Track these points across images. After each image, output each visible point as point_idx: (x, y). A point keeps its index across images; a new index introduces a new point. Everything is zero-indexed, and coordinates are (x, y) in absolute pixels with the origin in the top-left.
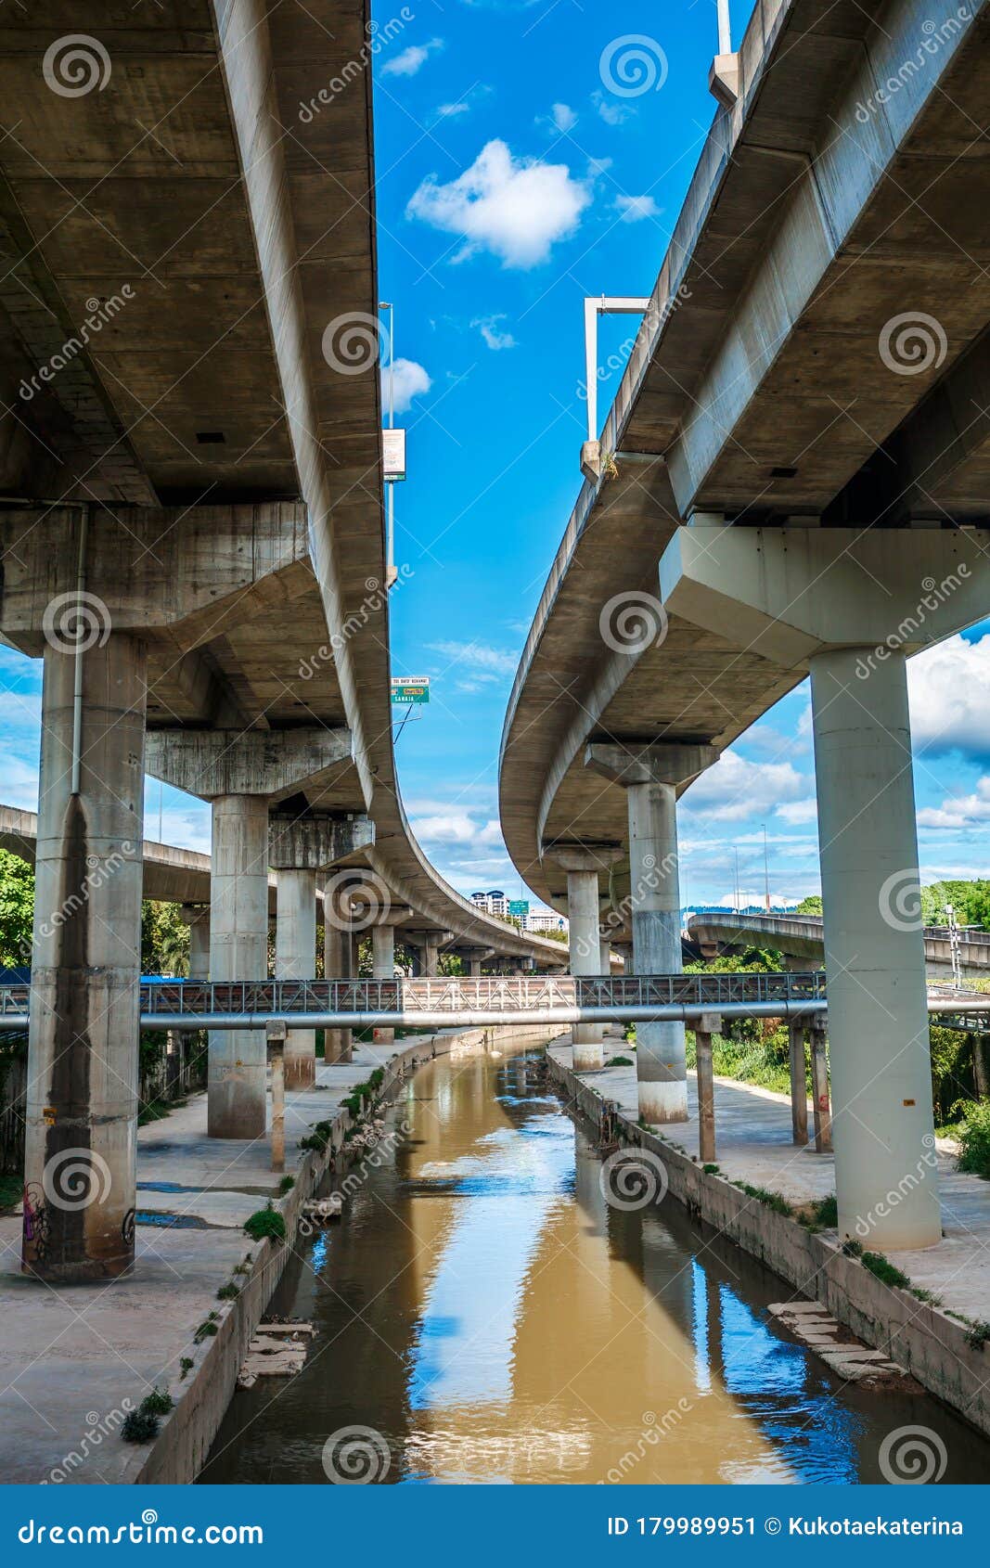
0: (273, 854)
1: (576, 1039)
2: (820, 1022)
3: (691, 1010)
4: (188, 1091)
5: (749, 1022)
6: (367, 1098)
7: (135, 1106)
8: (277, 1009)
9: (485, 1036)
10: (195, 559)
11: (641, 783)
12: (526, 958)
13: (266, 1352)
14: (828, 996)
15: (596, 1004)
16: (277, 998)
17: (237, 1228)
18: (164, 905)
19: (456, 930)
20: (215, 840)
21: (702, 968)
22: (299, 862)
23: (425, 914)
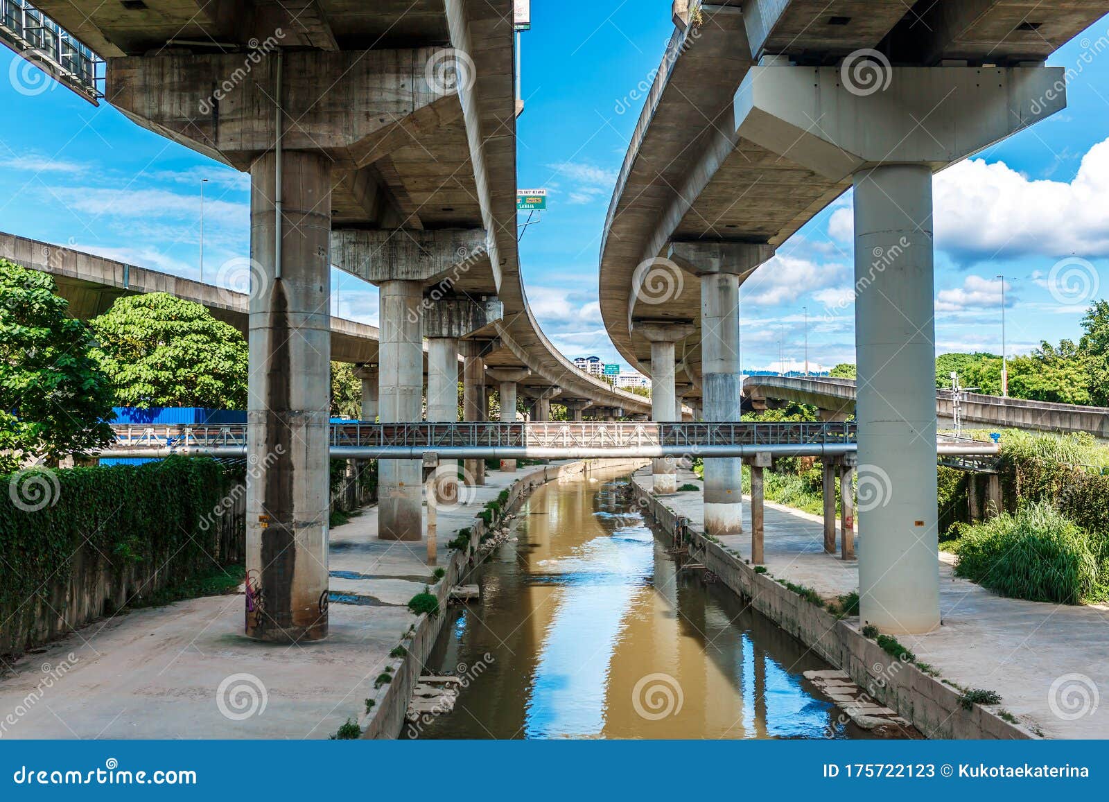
0: (425, 327)
1: (657, 470)
2: (849, 460)
3: (748, 449)
4: (362, 504)
5: (790, 459)
6: (497, 512)
7: (327, 515)
8: (431, 444)
9: (585, 467)
10: (367, 93)
11: (712, 273)
12: (617, 408)
13: (426, 696)
14: (858, 440)
15: (674, 444)
16: (431, 435)
17: (403, 605)
18: (341, 364)
19: (564, 386)
20: (382, 314)
21: (753, 417)
22: (445, 332)
23: (540, 373)
